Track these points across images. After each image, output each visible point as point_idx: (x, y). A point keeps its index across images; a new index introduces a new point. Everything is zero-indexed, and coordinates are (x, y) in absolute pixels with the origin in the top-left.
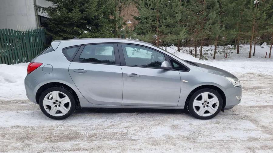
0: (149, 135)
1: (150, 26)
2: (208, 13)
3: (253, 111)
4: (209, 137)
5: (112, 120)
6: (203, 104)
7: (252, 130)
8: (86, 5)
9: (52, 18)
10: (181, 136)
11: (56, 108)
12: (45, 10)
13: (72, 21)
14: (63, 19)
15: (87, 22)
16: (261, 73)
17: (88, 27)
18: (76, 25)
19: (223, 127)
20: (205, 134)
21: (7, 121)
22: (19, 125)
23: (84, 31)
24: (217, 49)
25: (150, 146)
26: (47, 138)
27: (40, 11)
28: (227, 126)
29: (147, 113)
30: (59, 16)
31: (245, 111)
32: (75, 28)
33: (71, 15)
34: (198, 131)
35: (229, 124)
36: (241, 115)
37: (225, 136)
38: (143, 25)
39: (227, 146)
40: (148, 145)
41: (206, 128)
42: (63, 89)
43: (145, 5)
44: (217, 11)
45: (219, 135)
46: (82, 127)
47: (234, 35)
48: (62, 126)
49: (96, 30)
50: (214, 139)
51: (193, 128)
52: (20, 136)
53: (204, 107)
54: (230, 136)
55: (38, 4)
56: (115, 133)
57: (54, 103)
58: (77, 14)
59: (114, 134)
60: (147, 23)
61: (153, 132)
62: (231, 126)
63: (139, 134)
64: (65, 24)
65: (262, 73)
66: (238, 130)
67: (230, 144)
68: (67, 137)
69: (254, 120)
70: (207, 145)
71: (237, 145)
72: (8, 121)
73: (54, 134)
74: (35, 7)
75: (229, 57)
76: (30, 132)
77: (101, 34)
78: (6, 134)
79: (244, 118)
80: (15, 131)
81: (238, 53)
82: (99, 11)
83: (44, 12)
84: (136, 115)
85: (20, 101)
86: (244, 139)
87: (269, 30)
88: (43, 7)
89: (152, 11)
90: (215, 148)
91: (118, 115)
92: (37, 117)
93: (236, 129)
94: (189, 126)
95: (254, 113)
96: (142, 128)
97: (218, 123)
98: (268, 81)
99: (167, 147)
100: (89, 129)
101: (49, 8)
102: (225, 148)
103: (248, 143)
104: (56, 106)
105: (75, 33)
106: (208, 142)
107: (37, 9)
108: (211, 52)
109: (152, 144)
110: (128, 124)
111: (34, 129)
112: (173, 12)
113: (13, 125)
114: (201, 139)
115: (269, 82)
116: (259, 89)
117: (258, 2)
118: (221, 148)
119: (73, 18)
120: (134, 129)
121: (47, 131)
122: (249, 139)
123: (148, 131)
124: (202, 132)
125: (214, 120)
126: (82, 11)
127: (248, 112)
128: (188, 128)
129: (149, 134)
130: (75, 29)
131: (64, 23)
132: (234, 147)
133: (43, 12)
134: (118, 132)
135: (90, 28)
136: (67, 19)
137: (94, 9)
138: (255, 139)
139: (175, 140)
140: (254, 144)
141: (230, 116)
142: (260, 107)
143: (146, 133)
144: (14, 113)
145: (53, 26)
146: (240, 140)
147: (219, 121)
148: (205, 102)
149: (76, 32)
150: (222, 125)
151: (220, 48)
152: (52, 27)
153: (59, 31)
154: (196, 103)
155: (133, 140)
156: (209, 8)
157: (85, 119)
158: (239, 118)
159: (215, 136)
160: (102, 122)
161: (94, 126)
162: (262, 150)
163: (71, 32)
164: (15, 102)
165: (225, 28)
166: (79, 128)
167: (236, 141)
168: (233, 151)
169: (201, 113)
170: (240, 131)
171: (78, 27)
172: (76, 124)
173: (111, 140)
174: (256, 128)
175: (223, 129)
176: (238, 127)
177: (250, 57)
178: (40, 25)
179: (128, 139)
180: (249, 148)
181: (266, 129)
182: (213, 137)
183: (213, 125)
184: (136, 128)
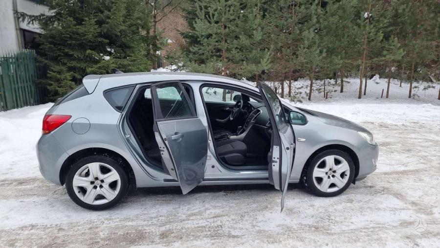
0: (256, 227)
1: (213, 48)
2: (301, 31)
3: (391, 180)
4: (344, 224)
5: (189, 206)
6: (327, 173)
7: (401, 209)
8: (106, 12)
9: (48, 34)
10: (305, 225)
11: (95, 190)
12: (33, 20)
13: (84, 39)
14: (69, 36)
15: (107, 41)
16: (382, 121)
17: (109, 50)
18: (90, 46)
19: (359, 208)
20: (338, 219)
21: (8, 219)
22: (33, 224)
23: (103, 56)
24: (314, 85)
25: (265, 245)
26: (93, 243)
27: (23, 20)
28: (365, 206)
29: (241, 192)
30: (59, 30)
31: (379, 180)
32: (89, 51)
33: (81, 29)
34: (327, 216)
35: (366, 202)
36: (377, 187)
37: (368, 221)
38: (202, 47)
39: (377, 236)
40: (262, 244)
41: (335, 209)
42: (108, 159)
43: (205, 16)
44: (314, 27)
45: (359, 221)
46: (144, 221)
47: (339, 64)
48: (110, 221)
49: (123, 55)
50: (352, 227)
51: (317, 210)
52: (42, 242)
53: (329, 177)
54: (374, 221)
55: (20, 10)
56: (202, 227)
57: (92, 183)
58: (92, 28)
59: (202, 229)
60: (209, 45)
61: (260, 222)
62: (370, 205)
63: (240, 226)
64: (70, 45)
65: (384, 122)
66: (381, 210)
67: (380, 232)
68: (124, 238)
69: (398, 194)
70: (349, 237)
71: (389, 233)
72: (9, 217)
73: (100, 236)
74: (16, 15)
75: (331, 98)
76: (57, 235)
77: (132, 61)
78: (16, 240)
79: (383, 191)
80: (28, 234)
81: (342, 91)
82: (127, 23)
83: (31, 22)
84: (225, 195)
85: (16, 180)
86: (394, 224)
87: (388, 57)
88: (30, 14)
89: (216, 25)
90: (361, 240)
91: (195, 196)
92: (60, 209)
93: (379, 209)
94: (311, 208)
95: (392, 183)
96: (242, 216)
97: (351, 201)
98: (396, 133)
99: (291, 244)
100: (156, 222)
101: (40, 16)
102: (375, 240)
103: (403, 230)
104: (95, 187)
105: (88, 59)
106: (348, 233)
107: (19, 18)
108: (305, 90)
109: (267, 241)
110: (217, 211)
111: (64, 229)
112: (249, 27)
113: (22, 224)
114: (335, 229)
115: (397, 135)
116: (387, 146)
117: (370, 15)
118: (369, 240)
119: (85, 35)
120: (230, 220)
121: (87, 231)
122: (401, 223)
123: (253, 221)
124: (333, 218)
125: (343, 197)
126: (100, 23)
127: (385, 182)
128: (310, 211)
129: (255, 225)
130: (89, 53)
131: (69, 42)
132: (387, 237)
133: (29, 23)
134: (206, 225)
135: (113, 51)
136: (76, 36)
137: (121, 19)
138: (411, 223)
139: (300, 233)
140: (412, 231)
141: (362, 189)
142: (397, 173)
143: (250, 225)
144: (14, 203)
145: (49, 47)
146: (390, 225)
147: (350, 198)
148: (330, 169)
149: (90, 57)
150: (356, 205)
151: (317, 84)
152: (47, 49)
153: (59, 55)
154: (317, 172)
155: (234, 237)
156: (302, 24)
157: (143, 207)
158: (376, 192)
159: (353, 222)
160: (174, 210)
161: (163, 218)
162: (425, 239)
163: (82, 58)
164: (7, 182)
165: (326, 54)
166: (139, 222)
167: (386, 228)
168: (387, 243)
169: (324, 187)
170: (385, 212)
171: (93, 49)
172: (131, 217)
173: (201, 239)
174: (405, 205)
175: (361, 210)
176: (381, 206)
177: (360, 97)
178: (24, 45)
179: (225, 236)
180: (407, 238)
181: (419, 207)
182: (351, 224)
183: (343, 204)
184: (233, 217)
